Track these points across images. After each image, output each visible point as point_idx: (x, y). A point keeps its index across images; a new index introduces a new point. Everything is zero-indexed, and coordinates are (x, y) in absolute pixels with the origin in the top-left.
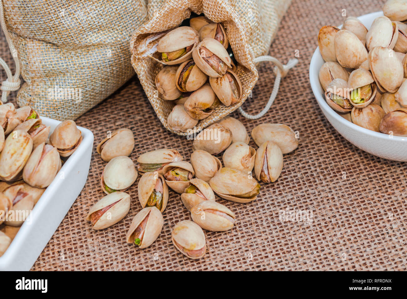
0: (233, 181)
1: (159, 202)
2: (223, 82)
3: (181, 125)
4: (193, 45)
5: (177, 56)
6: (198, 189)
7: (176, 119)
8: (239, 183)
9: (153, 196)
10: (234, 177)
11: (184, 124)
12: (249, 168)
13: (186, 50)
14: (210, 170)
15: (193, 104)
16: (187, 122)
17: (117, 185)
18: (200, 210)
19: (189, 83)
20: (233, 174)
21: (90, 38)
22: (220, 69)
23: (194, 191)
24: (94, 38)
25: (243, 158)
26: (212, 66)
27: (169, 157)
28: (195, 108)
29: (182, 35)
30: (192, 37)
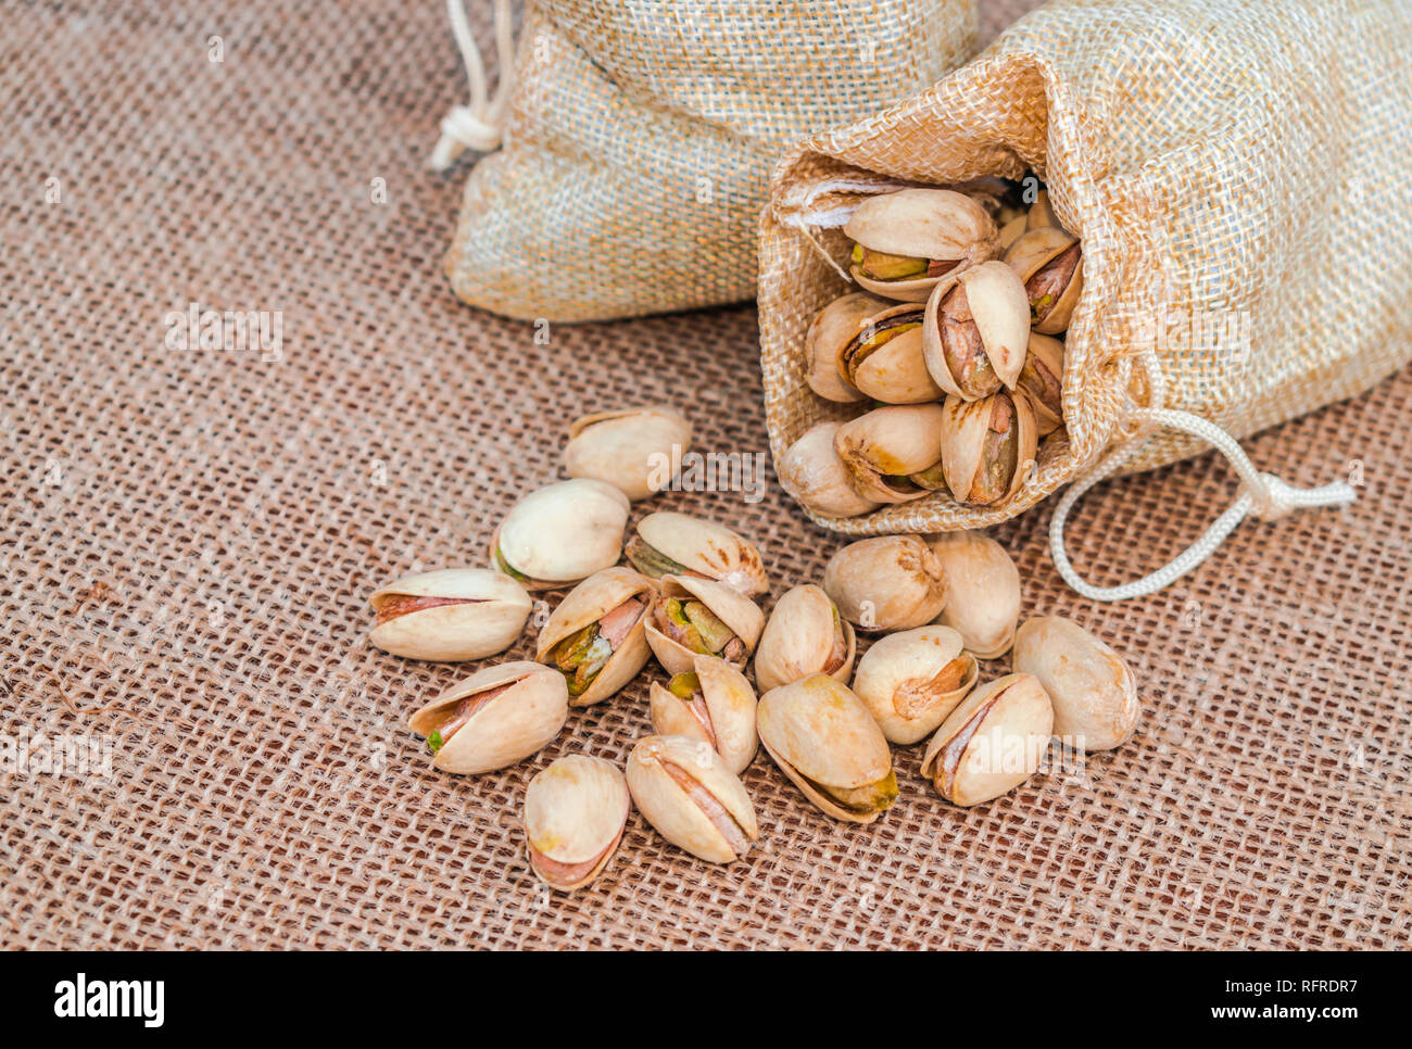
0: (816, 726)
1: (591, 670)
2: (970, 420)
3: (804, 486)
4: (958, 262)
5: (892, 274)
6: (701, 694)
7: (798, 460)
8: (827, 742)
9: (583, 643)
10: (825, 718)
11: (813, 487)
12: (916, 722)
13: (927, 267)
14: (793, 660)
15: (857, 440)
16: (828, 487)
17: (524, 558)
18: (654, 755)
19: (869, 368)
20: (830, 708)
21: (700, 97)
22: (966, 373)
23: (688, 692)
24: (708, 100)
25: (911, 681)
26: (947, 352)
27: (717, 559)
28: (855, 453)
29: (929, 215)
30: (962, 239)
